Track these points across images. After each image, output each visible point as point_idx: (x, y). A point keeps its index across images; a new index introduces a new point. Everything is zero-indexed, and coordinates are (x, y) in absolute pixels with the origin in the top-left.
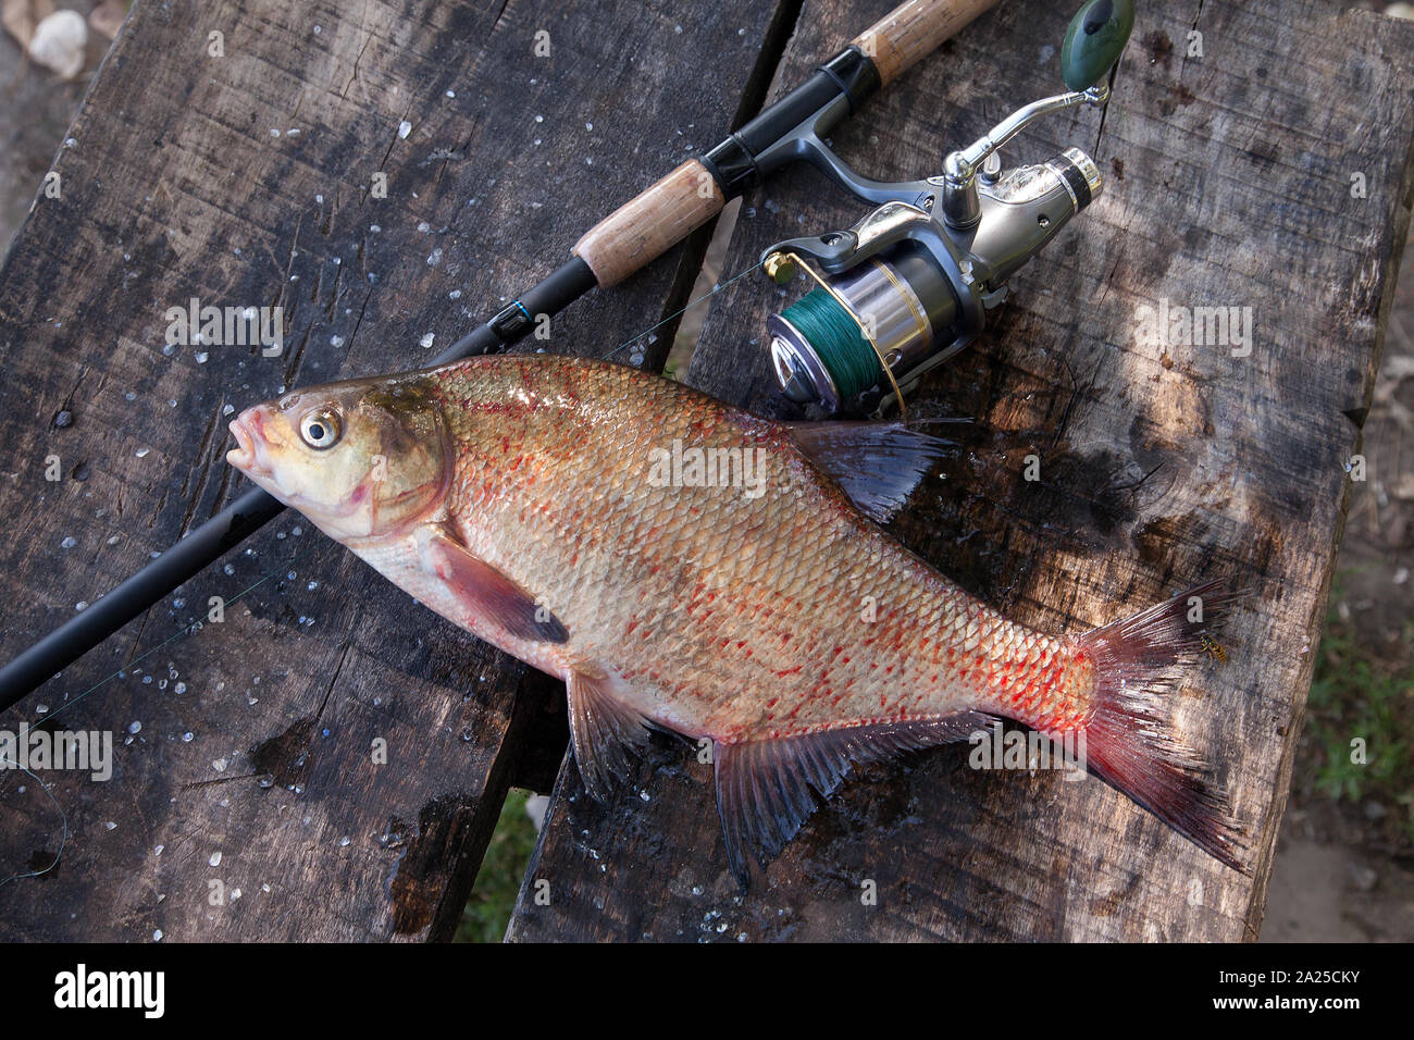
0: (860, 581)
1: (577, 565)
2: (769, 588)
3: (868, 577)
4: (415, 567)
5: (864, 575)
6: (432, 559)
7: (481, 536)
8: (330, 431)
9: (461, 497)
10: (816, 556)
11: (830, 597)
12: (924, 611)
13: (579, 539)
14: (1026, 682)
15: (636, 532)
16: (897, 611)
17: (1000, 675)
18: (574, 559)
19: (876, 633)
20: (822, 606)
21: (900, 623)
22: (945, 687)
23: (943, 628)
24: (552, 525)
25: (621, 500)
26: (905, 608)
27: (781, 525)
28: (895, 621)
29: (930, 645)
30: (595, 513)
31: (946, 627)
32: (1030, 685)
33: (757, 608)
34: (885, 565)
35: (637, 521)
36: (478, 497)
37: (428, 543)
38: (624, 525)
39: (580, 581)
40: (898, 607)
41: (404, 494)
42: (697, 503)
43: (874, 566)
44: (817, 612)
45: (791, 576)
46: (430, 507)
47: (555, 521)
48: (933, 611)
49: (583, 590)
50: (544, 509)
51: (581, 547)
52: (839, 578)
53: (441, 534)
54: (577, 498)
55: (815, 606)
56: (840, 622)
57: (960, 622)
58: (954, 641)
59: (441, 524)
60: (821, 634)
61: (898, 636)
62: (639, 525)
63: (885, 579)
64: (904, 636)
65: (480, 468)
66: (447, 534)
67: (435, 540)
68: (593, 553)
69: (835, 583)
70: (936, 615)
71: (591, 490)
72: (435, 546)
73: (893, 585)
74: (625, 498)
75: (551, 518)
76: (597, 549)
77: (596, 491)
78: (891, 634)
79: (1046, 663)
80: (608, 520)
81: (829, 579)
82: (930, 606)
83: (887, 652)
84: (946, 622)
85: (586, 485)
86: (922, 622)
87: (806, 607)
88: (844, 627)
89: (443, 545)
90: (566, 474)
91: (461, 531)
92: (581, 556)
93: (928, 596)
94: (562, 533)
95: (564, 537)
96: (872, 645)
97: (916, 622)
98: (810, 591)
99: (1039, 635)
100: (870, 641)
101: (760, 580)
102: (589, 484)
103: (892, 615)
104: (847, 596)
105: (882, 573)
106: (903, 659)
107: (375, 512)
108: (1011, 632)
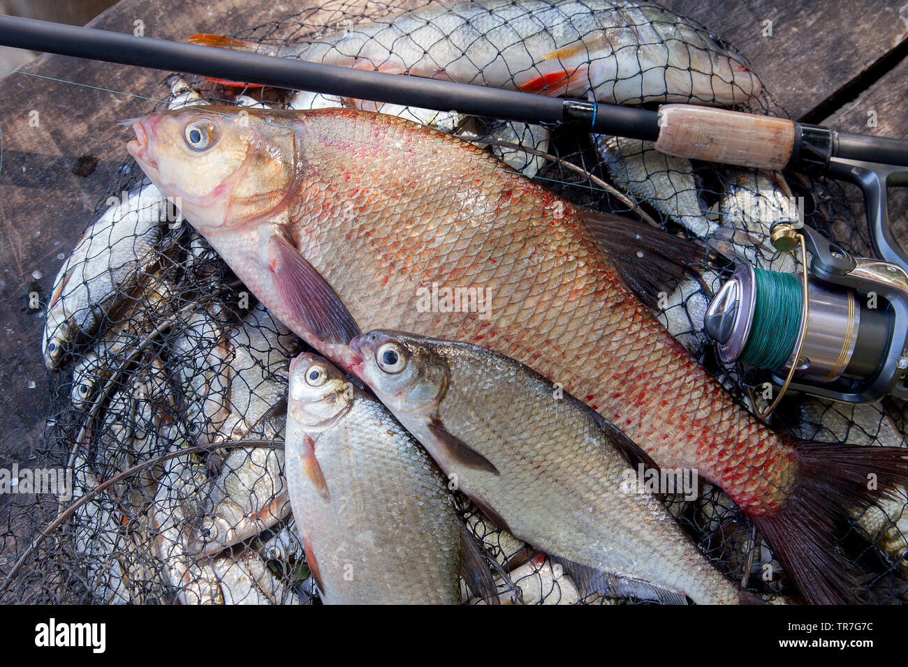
0: (619, 343)
1: (386, 287)
2: (542, 335)
3: (627, 341)
4: (253, 258)
5: (624, 339)
6: (269, 254)
7: (312, 244)
8: (205, 138)
9: (302, 208)
10: (586, 316)
11: (591, 353)
12: (668, 378)
13: (393, 265)
14: (741, 460)
15: (441, 269)
16: (645, 374)
17: (721, 447)
18: (386, 280)
19: (623, 389)
20: (584, 359)
21: (647, 384)
22: (673, 445)
23: (680, 396)
24: (373, 248)
25: (433, 240)
26: (652, 372)
27: (561, 286)
28: (642, 381)
29: (668, 407)
30: (409, 246)
31: (683, 396)
32: (743, 464)
33: (528, 350)
34: (643, 335)
35: (443, 260)
36: (316, 212)
37: (267, 239)
38: (431, 261)
39: (388, 299)
40: (646, 371)
41: (256, 195)
42: (496, 255)
43: (633, 334)
44: (579, 363)
45: (562, 329)
46: (275, 211)
47: (376, 246)
48: (675, 379)
49: (388, 308)
50: (368, 234)
51: (393, 272)
52: (602, 338)
53: (279, 233)
54: (397, 231)
55: (578, 358)
56: (597, 374)
57: (696, 394)
58: (688, 409)
59: (282, 226)
60: (579, 381)
61: (642, 395)
62: (444, 264)
63: (641, 345)
64: (647, 396)
65: (323, 189)
66: (285, 236)
67: (275, 237)
68: (401, 279)
69: (598, 341)
70: (677, 383)
71: (409, 227)
72: (273, 243)
73: (646, 352)
74: (437, 239)
75: (373, 243)
76: (405, 277)
77: (414, 228)
78: (637, 392)
79: (762, 451)
80: (420, 254)
81: (593, 337)
82: (673, 375)
83: (630, 406)
84: (684, 391)
85: (407, 222)
86: (664, 388)
87: (569, 358)
88: (598, 379)
89: (279, 243)
90: (392, 210)
91: (298, 237)
92: (392, 279)
93: (672, 367)
94: (379, 257)
95: (380, 261)
96: (619, 398)
97: (659, 386)
98: (575, 345)
99: (761, 426)
100: (618, 395)
101: (534, 328)
102: (410, 221)
103: (640, 377)
104: (606, 354)
105: (638, 340)
106: (642, 414)
107: (230, 205)
108: (737, 415)
